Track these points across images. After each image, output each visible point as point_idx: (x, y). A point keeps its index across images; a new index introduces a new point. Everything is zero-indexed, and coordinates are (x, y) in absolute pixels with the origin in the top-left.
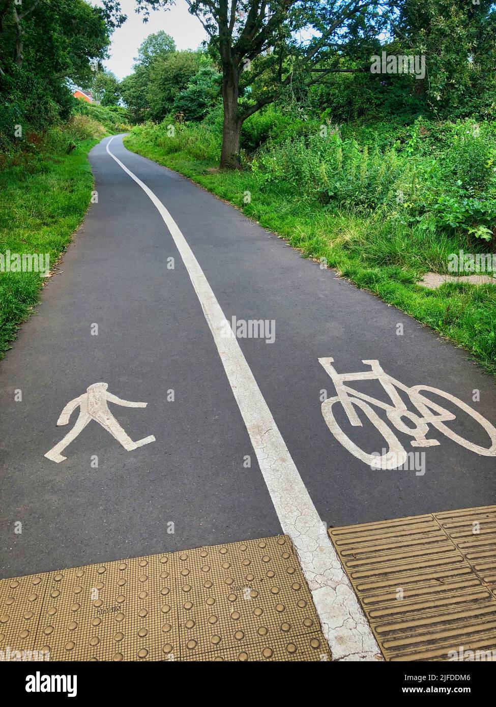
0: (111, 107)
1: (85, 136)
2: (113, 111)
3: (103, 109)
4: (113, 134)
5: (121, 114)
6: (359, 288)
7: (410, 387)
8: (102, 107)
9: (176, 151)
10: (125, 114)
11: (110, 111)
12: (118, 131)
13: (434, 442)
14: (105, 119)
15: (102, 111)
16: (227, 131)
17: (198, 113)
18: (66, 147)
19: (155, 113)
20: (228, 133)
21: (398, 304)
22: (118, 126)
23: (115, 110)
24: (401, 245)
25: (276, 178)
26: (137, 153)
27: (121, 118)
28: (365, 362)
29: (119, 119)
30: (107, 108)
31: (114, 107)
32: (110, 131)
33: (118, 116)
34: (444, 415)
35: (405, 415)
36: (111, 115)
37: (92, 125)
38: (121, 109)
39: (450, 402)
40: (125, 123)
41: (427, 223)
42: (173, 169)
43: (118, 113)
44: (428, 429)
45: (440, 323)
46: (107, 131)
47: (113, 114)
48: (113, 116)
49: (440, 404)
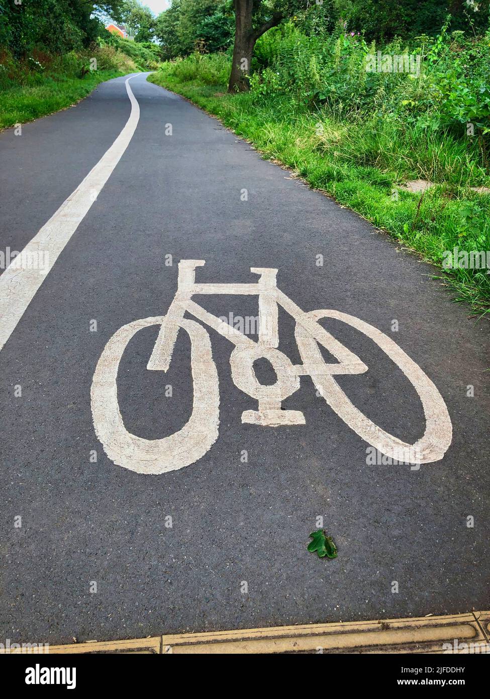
0: (145, 43)
1: (107, 67)
2: (146, 48)
3: (135, 45)
4: (143, 71)
5: (154, 51)
6: (312, 188)
7: (306, 310)
8: (135, 43)
9: (191, 79)
10: (158, 52)
11: (144, 47)
12: (150, 68)
13: (297, 418)
14: (136, 55)
15: (134, 46)
16: (238, 50)
17: (221, 43)
18: (78, 70)
19: (184, 48)
20: (238, 53)
21: (357, 205)
22: (150, 63)
23: (149, 47)
24: (386, 143)
25: (272, 92)
26: (153, 82)
27: (153, 56)
28: (253, 270)
29: (151, 56)
30: (140, 45)
31: (148, 44)
32: (140, 67)
33: (150, 53)
34: (346, 362)
35: (268, 357)
36: (144, 51)
37: (119, 58)
38: (155, 46)
39: (370, 341)
40: (157, 61)
41: (428, 122)
42: (178, 93)
43: (151, 50)
44: (298, 386)
45: (406, 227)
46: (137, 67)
47: (146, 51)
48: (146, 53)
49: (347, 344)
